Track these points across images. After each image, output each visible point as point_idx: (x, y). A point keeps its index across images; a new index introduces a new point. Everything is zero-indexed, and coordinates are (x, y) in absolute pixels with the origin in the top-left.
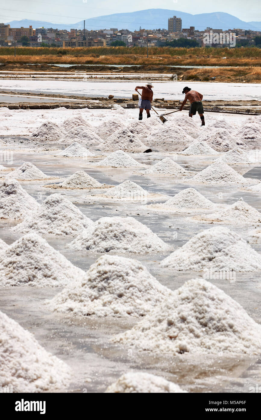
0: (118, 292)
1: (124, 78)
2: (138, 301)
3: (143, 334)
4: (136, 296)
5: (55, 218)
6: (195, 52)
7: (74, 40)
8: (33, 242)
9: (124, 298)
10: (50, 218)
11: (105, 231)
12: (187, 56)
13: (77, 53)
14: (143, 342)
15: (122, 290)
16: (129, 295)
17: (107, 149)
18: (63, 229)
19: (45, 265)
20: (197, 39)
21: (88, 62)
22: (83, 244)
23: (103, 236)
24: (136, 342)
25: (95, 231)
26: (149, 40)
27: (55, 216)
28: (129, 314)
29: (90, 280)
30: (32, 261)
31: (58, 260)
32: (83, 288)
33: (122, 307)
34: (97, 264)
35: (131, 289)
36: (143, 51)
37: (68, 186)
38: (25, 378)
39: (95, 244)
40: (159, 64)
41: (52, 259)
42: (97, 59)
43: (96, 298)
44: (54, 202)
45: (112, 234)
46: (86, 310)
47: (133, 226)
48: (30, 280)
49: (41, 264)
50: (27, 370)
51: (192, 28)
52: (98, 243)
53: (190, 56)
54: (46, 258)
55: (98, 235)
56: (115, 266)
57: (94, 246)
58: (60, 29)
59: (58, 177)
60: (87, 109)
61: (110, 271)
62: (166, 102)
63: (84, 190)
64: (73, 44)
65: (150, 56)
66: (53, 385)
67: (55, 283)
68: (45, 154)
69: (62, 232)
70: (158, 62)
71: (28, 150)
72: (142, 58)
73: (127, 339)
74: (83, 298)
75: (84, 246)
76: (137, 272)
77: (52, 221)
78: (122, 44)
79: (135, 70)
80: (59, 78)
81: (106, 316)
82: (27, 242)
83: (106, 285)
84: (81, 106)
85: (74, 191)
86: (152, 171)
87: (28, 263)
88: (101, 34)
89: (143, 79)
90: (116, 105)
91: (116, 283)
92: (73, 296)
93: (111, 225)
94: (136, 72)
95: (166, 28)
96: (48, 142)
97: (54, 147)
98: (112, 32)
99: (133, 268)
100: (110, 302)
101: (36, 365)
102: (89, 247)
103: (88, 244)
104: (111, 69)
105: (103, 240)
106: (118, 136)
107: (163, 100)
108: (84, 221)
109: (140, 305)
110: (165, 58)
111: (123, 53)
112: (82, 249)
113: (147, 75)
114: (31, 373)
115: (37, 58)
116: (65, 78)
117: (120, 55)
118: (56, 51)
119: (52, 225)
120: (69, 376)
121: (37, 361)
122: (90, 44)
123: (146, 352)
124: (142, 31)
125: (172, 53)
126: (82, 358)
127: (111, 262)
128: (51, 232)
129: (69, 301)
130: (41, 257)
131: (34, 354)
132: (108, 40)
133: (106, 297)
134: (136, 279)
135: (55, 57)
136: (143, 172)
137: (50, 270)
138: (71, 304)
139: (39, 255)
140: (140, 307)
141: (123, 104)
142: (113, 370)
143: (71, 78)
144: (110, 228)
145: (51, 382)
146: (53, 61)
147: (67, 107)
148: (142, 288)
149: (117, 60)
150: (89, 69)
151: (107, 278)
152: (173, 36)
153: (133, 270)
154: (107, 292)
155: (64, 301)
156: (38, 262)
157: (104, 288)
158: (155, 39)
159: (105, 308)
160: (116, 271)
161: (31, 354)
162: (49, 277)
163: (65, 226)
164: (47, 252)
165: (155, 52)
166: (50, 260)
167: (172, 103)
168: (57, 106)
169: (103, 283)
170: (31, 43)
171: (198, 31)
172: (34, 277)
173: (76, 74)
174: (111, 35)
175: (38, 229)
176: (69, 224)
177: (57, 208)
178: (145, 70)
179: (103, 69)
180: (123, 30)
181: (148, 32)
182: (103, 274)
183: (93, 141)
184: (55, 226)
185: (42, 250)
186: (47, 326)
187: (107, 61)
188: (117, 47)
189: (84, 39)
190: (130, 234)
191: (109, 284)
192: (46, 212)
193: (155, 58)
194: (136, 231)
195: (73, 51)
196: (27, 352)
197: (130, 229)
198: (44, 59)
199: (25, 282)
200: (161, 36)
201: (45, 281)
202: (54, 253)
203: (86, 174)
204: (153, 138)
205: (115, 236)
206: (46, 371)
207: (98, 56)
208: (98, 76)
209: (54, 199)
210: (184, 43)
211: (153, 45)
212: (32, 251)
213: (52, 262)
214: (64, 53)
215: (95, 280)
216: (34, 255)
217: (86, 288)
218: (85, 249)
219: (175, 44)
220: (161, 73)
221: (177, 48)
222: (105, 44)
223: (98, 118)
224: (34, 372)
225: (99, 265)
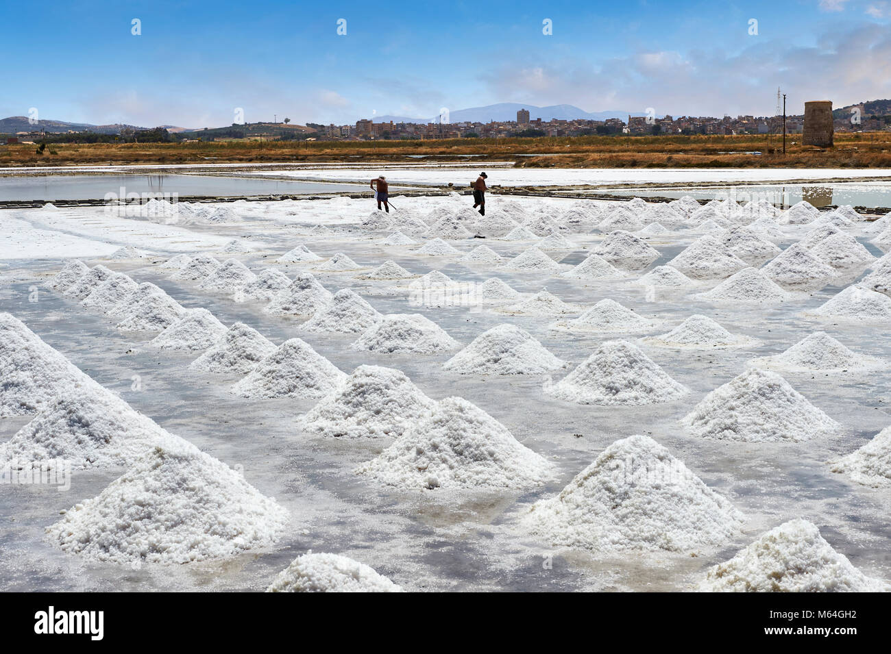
0: (375, 408)
1: (471, 167)
2: (398, 418)
3: (388, 464)
4: (396, 412)
5: (344, 315)
6: (540, 141)
7: (431, 133)
8: (295, 348)
9: (382, 415)
10: (338, 315)
11: (389, 329)
12: (534, 145)
13: (432, 145)
14: (388, 474)
15: (379, 406)
16: (387, 411)
17: (432, 236)
18: (351, 326)
19: (308, 373)
20: (544, 129)
21: (441, 153)
22: (366, 344)
23: (387, 335)
24: (380, 474)
25: (379, 330)
26: (500, 132)
27: (344, 312)
28: (387, 434)
29: (344, 395)
30: (294, 370)
31: (322, 367)
32: (336, 404)
33: (378, 426)
34: (354, 375)
35: (390, 404)
36: (494, 142)
37: (377, 277)
38: (221, 535)
39: (378, 344)
40: (506, 153)
41: (316, 366)
42: (449, 150)
43: (350, 416)
44: (343, 298)
45: (396, 333)
46: (337, 429)
47: (421, 324)
48: (290, 391)
49: (303, 373)
50: (224, 525)
51: (539, 119)
52: (381, 343)
53: (536, 145)
54: (309, 366)
55: (381, 334)
56: (373, 378)
57: (377, 346)
58: (418, 123)
59: (371, 267)
60: (424, 197)
61: (367, 384)
62: (503, 188)
63: (393, 280)
64: (431, 137)
65: (499, 146)
66: (258, 542)
67: (317, 393)
68: (369, 243)
69: (351, 329)
70: (505, 151)
71: (352, 238)
72: (490, 148)
73: (372, 469)
74: (335, 416)
75: (366, 346)
76: (399, 384)
77: (341, 318)
78: (475, 135)
79: (483, 159)
80: (410, 167)
81: (359, 436)
82: (288, 348)
83: (361, 400)
84: (420, 193)
85: (382, 282)
86: (467, 259)
87: (289, 372)
88: (455, 127)
89: (488, 167)
90: (453, 192)
91: (374, 398)
92: (326, 414)
93: (395, 323)
94: (483, 161)
95: (515, 119)
96: (377, 230)
97: (380, 236)
98: (466, 125)
99: (394, 379)
100: (366, 420)
101: (238, 516)
102: (372, 347)
103: (371, 343)
104: (460, 159)
105: (387, 339)
106: (443, 223)
107: (499, 186)
108: (374, 317)
109: (400, 422)
110: (514, 147)
111: (474, 144)
112: (364, 349)
113: (493, 163)
114: (229, 528)
115: (394, 150)
116: (416, 167)
117: (471, 146)
118: (413, 143)
119: (341, 322)
120: (282, 527)
121: (241, 512)
122: (446, 137)
123: (390, 487)
124: (493, 123)
125: (520, 143)
126: (310, 498)
127: (369, 374)
128: (339, 330)
129: (321, 419)
130: (304, 365)
131: (239, 501)
132: (462, 132)
133: (362, 414)
134: (396, 393)
135: (411, 149)
136: (458, 260)
137: (313, 379)
138: (322, 422)
139: (301, 363)
140: (400, 425)
141: (461, 192)
142: (341, 515)
143: (422, 167)
144: (395, 327)
145: (256, 539)
146: (410, 152)
147: (407, 195)
148: (403, 402)
149: (468, 150)
150: (440, 159)
151: (364, 392)
152: (522, 127)
153: (393, 382)
154: (362, 409)
155: (316, 418)
156: (300, 371)
157: (360, 404)
158: (506, 130)
159: (360, 427)
160: (374, 384)
161: (233, 503)
162: (312, 387)
163: (354, 323)
164: (310, 359)
165: (504, 142)
166: (314, 368)
167: (508, 189)
168: (398, 195)
169: (358, 398)
170: (392, 136)
171: (544, 122)
172: (295, 387)
173: (428, 164)
174: (465, 127)
175: (325, 327)
176: (359, 321)
177: (345, 304)
178: (492, 159)
179: (453, 159)
180: (476, 123)
181: (499, 124)
182: (359, 388)
183: (420, 228)
184: (344, 323)
185: (305, 356)
186: (287, 452)
187: (458, 152)
188: (469, 139)
189: (441, 132)
190: (416, 332)
191: (366, 398)
192: (334, 309)
193: (503, 148)
194: (422, 328)
195: (429, 143)
196: (229, 500)
197: (417, 326)
198: (401, 151)
199: (285, 393)
200: (510, 127)
201: (307, 391)
202: (318, 360)
203: (395, 264)
204: (479, 224)
205: (400, 335)
206: (250, 524)
207: (451, 147)
208: (446, 165)
209: (343, 295)
210: (532, 133)
211: (503, 135)
212: (293, 358)
213: (315, 370)
214: (420, 145)
215: (349, 394)
216: (295, 362)
217: (339, 403)
218: (368, 350)
219: (524, 134)
220: (506, 161)
221: (523, 138)
222: (459, 136)
223: (433, 205)
224: (234, 527)
225: (355, 377)
